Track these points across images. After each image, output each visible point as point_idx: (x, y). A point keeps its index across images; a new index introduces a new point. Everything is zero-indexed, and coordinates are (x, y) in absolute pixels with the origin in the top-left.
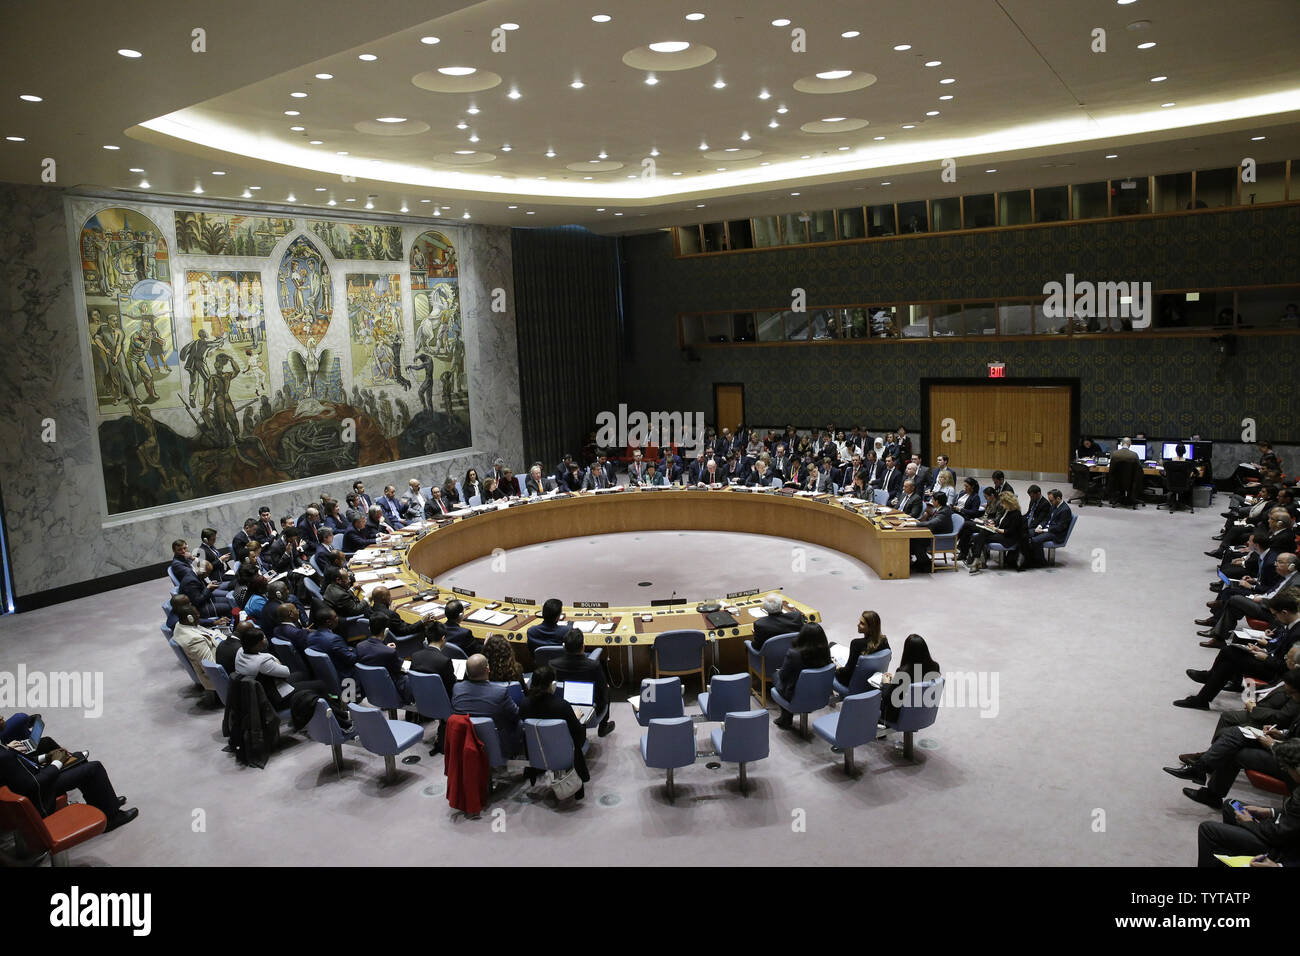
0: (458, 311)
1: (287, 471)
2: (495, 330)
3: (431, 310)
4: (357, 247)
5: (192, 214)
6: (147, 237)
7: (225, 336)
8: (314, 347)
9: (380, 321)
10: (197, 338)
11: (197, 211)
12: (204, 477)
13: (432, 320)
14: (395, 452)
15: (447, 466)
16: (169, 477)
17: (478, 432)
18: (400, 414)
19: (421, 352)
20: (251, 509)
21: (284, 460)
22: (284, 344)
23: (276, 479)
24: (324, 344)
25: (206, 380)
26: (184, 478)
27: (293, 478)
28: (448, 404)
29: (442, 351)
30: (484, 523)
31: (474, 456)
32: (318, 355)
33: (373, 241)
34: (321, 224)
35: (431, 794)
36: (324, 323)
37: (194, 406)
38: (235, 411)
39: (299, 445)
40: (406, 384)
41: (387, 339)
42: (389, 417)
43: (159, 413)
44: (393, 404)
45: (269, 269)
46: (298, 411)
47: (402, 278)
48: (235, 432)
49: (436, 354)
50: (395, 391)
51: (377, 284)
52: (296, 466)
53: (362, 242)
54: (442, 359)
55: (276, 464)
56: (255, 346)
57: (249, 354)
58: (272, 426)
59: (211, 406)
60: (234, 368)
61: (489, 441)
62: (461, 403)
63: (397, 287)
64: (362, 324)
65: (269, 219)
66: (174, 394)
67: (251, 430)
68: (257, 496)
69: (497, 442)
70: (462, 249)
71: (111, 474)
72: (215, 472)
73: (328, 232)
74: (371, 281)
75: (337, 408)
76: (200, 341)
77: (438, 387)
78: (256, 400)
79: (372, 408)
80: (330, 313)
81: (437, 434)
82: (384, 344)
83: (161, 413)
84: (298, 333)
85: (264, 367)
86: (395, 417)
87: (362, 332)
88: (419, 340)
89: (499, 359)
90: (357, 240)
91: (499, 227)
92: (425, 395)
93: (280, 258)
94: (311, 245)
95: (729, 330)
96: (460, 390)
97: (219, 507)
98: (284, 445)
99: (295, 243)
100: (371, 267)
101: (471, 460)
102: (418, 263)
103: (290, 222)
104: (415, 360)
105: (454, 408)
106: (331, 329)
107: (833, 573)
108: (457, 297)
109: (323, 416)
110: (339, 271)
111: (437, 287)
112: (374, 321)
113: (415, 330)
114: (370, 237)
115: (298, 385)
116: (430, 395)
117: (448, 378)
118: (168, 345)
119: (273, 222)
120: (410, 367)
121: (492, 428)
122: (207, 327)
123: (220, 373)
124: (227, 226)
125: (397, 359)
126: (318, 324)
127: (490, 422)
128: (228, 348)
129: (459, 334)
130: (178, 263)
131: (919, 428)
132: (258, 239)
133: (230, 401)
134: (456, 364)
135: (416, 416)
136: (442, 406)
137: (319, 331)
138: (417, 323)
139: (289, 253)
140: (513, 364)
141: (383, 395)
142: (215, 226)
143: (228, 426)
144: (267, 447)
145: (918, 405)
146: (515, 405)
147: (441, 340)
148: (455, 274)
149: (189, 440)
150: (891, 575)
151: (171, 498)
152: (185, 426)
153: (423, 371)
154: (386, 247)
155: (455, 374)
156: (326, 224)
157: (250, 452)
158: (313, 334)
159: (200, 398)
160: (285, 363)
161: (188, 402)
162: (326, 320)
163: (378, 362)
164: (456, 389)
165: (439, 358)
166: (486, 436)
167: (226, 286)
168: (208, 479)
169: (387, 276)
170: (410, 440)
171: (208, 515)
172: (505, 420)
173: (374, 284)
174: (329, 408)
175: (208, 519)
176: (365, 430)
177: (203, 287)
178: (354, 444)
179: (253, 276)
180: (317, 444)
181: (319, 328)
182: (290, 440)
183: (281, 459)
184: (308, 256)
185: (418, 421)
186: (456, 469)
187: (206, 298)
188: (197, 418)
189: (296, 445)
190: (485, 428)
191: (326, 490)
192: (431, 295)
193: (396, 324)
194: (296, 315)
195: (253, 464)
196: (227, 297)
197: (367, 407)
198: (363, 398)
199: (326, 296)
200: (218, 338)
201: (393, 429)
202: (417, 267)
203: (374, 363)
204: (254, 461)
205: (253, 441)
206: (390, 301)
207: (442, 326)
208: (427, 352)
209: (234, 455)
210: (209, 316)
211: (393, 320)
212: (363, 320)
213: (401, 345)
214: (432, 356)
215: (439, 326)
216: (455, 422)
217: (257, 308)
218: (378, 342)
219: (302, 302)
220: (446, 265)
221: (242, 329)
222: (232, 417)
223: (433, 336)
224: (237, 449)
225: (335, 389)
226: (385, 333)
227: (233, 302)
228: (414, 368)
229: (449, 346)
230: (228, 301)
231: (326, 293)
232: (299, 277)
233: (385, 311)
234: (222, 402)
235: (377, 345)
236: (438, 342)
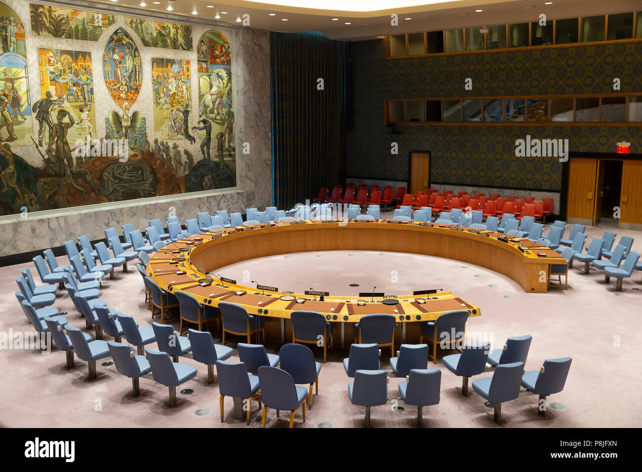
0: (230, 90)
1: (106, 196)
2: (256, 106)
3: (211, 87)
4: (160, 39)
5: (42, 7)
6: (10, 21)
7: (65, 97)
8: (128, 109)
9: (175, 93)
10: (45, 97)
11: (45, 4)
12: (47, 196)
13: (212, 95)
14: (182, 187)
15: (219, 199)
16: (23, 194)
17: (241, 177)
18: (187, 161)
19: (203, 117)
20: (80, 220)
21: (104, 188)
22: (107, 105)
23: (98, 201)
24: (134, 108)
25: (50, 128)
26: (33, 196)
27: (110, 201)
28: (221, 156)
29: (218, 117)
30: (243, 238)
31: (238, 193)
32: (130, 115)
33: (172, 35)
35: (200, 415)
37: (41, 145)
38: (71, 151)
39: (114, 177)
40: (192, 139)
41: (180, 107)
42: (179, 162)
43: (17, 148)
44: (182, 153)
45: (97, 51)
47: (192, 63)
48: (70, 165)
49: (214, 119)
50: (183, 144)
51: (174, 66)
52: (113, 192)
53: (164, 36)
54: (218, 123)
55: (99, 190)
56: (86, 106)
57: (81, 111)
58: (97, 163)
59: (54, 147)
60: (70, 120)
61: (248, 183)
62: (230, 155)
63: (188, 70)
64: (162, 95)
66: (28, 136)
67: (82, 165)
68: (84, 211)
69: (254, 184)
70: (234, 45)
72: (55, 193)
74: (169, 64)
76: (47, 99)
77: (214, 143)
79: (168, 155)
80: (140, 85)
81: (212, 176)
82: (177, 110)
84: (117, 98)
85: (92, 120)
86: (183, 163)
87: (162, 101)
88: (202, 108)
89: (258, 126)
90: (160, 33)
91: (261, 30)
92: (205, 148)
93: (105, 43)
94: (127, 35)
95: (422, 113)
96: (230, 146)
97: (57, 218)
98: (105, 177)
99: (116, 33)
100: (169, 54)
101: (235, 196)
102: (203, 53)
104: (199, 123)
105: (225, 159)
106: (140, 97)
107: (490, 286)
108: (230, 79)
111: (216, 71)
112: (171, 93)
113: (200, 101)
114: (169, 32)
115: (116, 135)
116: (208, 148)
117: (222, 137)
118: (24, 101)
120: (195, 128)
121: (251, 175)
122: (52, 90)
123: (60, 123)
125: (186, 121)
126: (131, 93)
127: (249, 171)
128: (67, 106)
129: (230, 106)
130: (32, 43)
131: (560, 189)
132: (89, 28)
133: (66, 143)
134: (227, 127)
135: (198, 163)
136: (216, 156)
137: (132, 98)
138: (201, 97)
139: (112, 40)
140: (267, 130)
141: (175, 147)
143: (65, 161)
144: (92, 178)
145: (560, 172)
146: (268, 159)
147: (218, 109)
148: (229, 62)
149: (37, 169)
150: (533, 289)
152: (35, 160)
153: (204, 132)
154: (181, 40)
155: (227, 135)
156: (139, 21)
157: (80, 181)
158: (127, 99)
159: (46, 140)
160: (107, 119)
161: (37, 142)
162: (138, 90)
163: (173, 123)
164: (227, 146)
165: (215, 122)
166: (246, 180)
167: (66, 61)
168: (50, 198)
169: (181, 61)
170: (193, 179)
171: (49, 223)
172: (260, 169)
173: (171, 67)
174: (137, 153)
175: (49, 226)
176: (162, 170)
177: (49, 61)
178: (153, 180)
179: (86, 55)
180: (128, 178)
181: (131, 95)
182: (109, 174)
183: (102, 187)
184: (125, 43)
185: (199, 166)
186: (225, 201)
187: (52, 69)
188: (43, 154)
189: (113, 178)
190: (246, 174)
191: (133, 210)
192: (212, 77)
193: (186, 96)
194: (116, 85)
195: (82, 189)
196: (67, 69)
197: (164, 154)
198: (161, 147)
199: (137, 73)
200: (60, 98)
201: (182, 171)
202: (202, 56)
203: (170, 123)
204: (83, 187)
205: (83, 173)
206: (182, 80)
207: (218, 99)
208: (208, 117)
209: (69, 182)
210: (54, 82)
211: (184, 93)
212: (163, 92)
213: (189, 111)
214: (211, 121)
215: (217, 99)
216: (225, 168)
217: (88, 79)
218: (173, 108)
219: (120, 76)
220: (223, 56)
221: (77, 93)
222: (68, 155)
223: (212, 107)
224: (71, 178)
225: (141, 140)
226: (179, 102)
227: (71, 73)
228: (198, 128)
229: (223, 114)
230: (67, 72)
231: (137, 71)
232: (118, 58)
233: (179, 87)
234: (62, 144)
235: (172, 111)
236: (215, 111)
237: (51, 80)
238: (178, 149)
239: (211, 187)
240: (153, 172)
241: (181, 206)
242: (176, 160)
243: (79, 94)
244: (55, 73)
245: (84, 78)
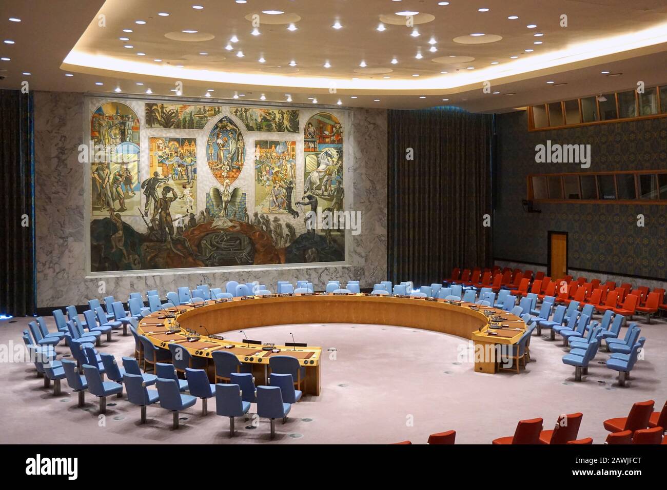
0: (341, 167)
1: (203, 261)
2: (369, 182)
3: (319, 165)
4: (265, 123)
5: (156, 105)
6: (128, 118)
7: (170, 176)
8: (229, 186)
9: (278, 171)
10: (152, 176)
11: (159, 103)
12: (149, 258)
13: (319, 172)
14: (282, 258)
15: (320, 271)
16: (128, 255)
17: (350, 251)
18: (289, 233)
19: (309, 193)
20: (174, 280)
21: (201, 254)
22: (208, 183)
23: (195, 265)
24: (236, 184)
25: (156, 201)
26: (137, 256)
27: (206, 266)
31: (344, 268)
33: (277, 120)
34: (240, 109)
36: (237, 171)
37: (146, 215)
38: (172, 221)
39: (212, 245)
40: (295, 214)
41: (283, 183)
42: (280, 235)
43: (126, 218)
44: (284, 226)
45: (202, 138)
46: (214, 225)
47: (297, 144)
48: (171, 234)
50: (285, 218)
51: (278, 147)
52: (210, 258)
53: (269, 121)
54: (325, 199)
55: (196, 255)
56: (189, 183)
57: (184, 187)
58: (195, 232)
59: (158, 217)
60: (174, 195)
61: (356, 258)
62: (338, 230)
63: (293, 150)
64: (264, 173)
65: (204, 107)
66: (136, 208)
67: (182, 233)
68: (180, 273)
69: (363, 260)
70: (346, 124)
71: (94, 249)
72: (156, 256)
73: (244, 114)
74: (273, 146)
75: (241, 224)
76: (154, 178)
78: (186, 216)
79: (267, 227)
80: (242, 165)
81: (317, 250)
82: (280, 186)
83: (127, 218)
84: (218, 177)
85: (194, 195)
86: (284, 235)
87: (264, 178)
88: (307, 185)
89: (370, 202)
90: (265, 119)
91: (378, 109)
93: (210, 131)
94: (231, 122)
97: (154, 276)
98: (202, 244)
99: (221, 121)
100: (274, 137)
101: (340, 270)
103: (219, 108)
104: (303, 198)
106: (241, 175)
108: (341, 158)
109: (231, 229)
110: (250, 139)
111: (325, 150)
112: (274, 171)
113: (305, 178)
114: (275, 117)
115: (215, 208)
118: (135, 179)
119: (207, 108)
120: (299, 203)
121: (359, 250)
122: (159, 170)
123: (165, 197)
124: (177, 111)
125: (289, 197)
126: (233, 172)
127: (359, 246)
128: (171, 183)
129: (340, 183)
130: (145, 134)
132: (196, 119)
133: (169, 214)
134: (336, 203)
135: (301, 236)
136: (322, 231)
137: (233, 176)
138: (307, 174)
139: (216, 127)
140: (382, 206)
141: (276, 220)
142: (170, 111)
143: (167, 229)
144: (191, 245)
146: (383, 236)
147: (325, 186)
148: (340, 141)
149: (142, 235)
151: (128, 268)
152: (141, 227)
153: (310, 206)
154: (286, 123)
155: (335, 210)
156: (243, 110)
157: (179, 247)
158: (228, 177)
159: (151, 211)
160: (208, 195)
161: (143, 213)
162: (239, 170)
163: (275, 198)
165: (322, 198)
166: (354, 254)
167: (173, 146)
168: (151, 259)
169: (286, 142)
170: (294, 251)
171: (146, 280)
172: (372, 245)
173: (275, 147)
174: (236, 225)
175: (146, 282)
176: (261, 241)
177: (159, 147)
178: (251, 249)
179: (192, 141)
180: (225, 246)
181: (233, 174)
182: (207, 242)
183: (199, 253)
184: (229, 129)
185: (302, 239)
186: (327, 275)
187: (160, 153)
188: (148, 223)
189: (210, 245)
190: (354, 249)
191: (225, 276)
192: (320, 156)
193: (291, 174)
194: (218, 165)
195: (180, 254)
196: (173, 153)
197: (264, 227)
198: (261, 220)
199: (240, 154)
200: (165, 177)
201: (282, 243)
202: (310, 137)
203: (271, 198)
204: (181, 252)
205: (182, 240)
206: (287, 159)
207: (327, 177)
208: (314, 193)
209: (169, 247)
210: (161, 164)
211: (288, 171)
212: (266, 170)
213: (293, 188)
214: (317, 197)
215: (325, 176)
216: (332, 242)
217: (192, 160)
218: (275, 185)
219: (223, 158)
220: (333, 136)
221: (181, 172)
222: (169, 224)
223: (319, 183)
224: (171, 244)
225: (241, 213)
226: (282, 179)
227: (177, 156)
228: (302, 204)
229: (332, 191)
230: (174, 155)
231: (240, 152)
232: (222, 142)
233: (283, 165)
234: (165, 215)
235: (275, 187)
236: (323, 187)
237: (159, 163)
238: (279, 222)
239: (315, 260)
240: (252, 243)
241: (277, 275)
242: (276, 232)
243: (184, 173)
244: (162, 157)
245: (189, 160)
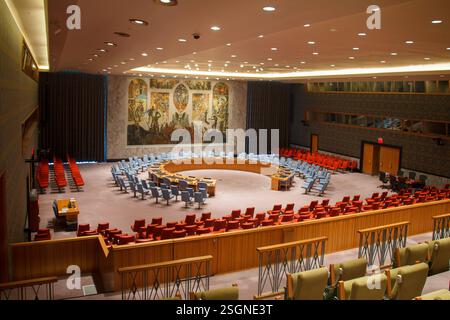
0: (228, 104)
2: (239, 111)
3: (218, 103)
4: (197, 87)
5: (154, 79)
6: (143, 85)
7: (158, 108)
8: (182, 112)
9: (202, 106)
10: (152, 108)
13: (219, 106)
16: (141, 139)
19: (214, 115)
20: (159, 150)
22: (173, 111)
25: (153, 118)
26: (144, 139)
29: (221, 115)
34: (187, 81)
36: (185, 106)
37: (149, 123)
40: (208, 123)
41: (203, 111)
44: (203, 128)
45: (171, 92)
46: (175, 127)
47: (210, 95)
48: (158, 131)
54: (220, 117)
56: (166, 110)
57: (164, 112)
58: (168, 130)
59: (153, 124)
63: (208, 97)
64: (196, 106)
66: (145, 120)
67: (162, 131)
68: (161, 147)
70: (230, 87)
72: (152, 139)
73: (189, 83)
74: (200, 95)
78: (164, 124)
80: (187, 103)
83: (141, 124)
85: (168, 115)
87: (196, 108)
88: (214, 111)
89: (239, 119)
91: (243, 81)
96: (226, 126)
97: (151, 148)
98: (170, 135)
99: (179, 86)
103: (178, 81)
104: (212, 117)
106: (187, 108)
108: (227, 100)
110: (191, 93)
111: (221, 97)
113: (213, 109)
117: (222, 123)
118: (145, 109)
120: (209, 119)
122: (154, 105)
124: (162, 82)
125: (206, 116)
129: (227, 111)
130: (150, 91)
131: (360, 157)
134: (225, 119)
142: (159, 82)
143: (157, 129)
145: (360, 149)
147: (221, 112)
148: (228, 94)
149: (147, 131)
151: (141, 144)
153: (214, 121)
154: (206, 86)
155: (225, 122)
157: (161, 136)
158: (181, 108)
160: (173, 115)
163: (200, 117)
167: (160, 96)
168: (150, 141)
169: (205, 94)
171: (148, 149)
177: (154, 96)
179: (167, 94)
183: (169, 138)
184: (182, 89)
187: (155, 99)
188: (149, 126)
192: (219, 100)
193: (207, 107)
194: (177, 103)
199: (187, 99)
202: (215, 92)
205: (162, 133)
207: (221, 108)
208: (216, 115)
213: (207, 113)
217: (167, 101)
218: (200, 111)
219: (180, 100)
220: (225, 92)
223: (218, 111)
224: (158, 135)
225: (186, 123)
226: (203, 109)
228: (211, 119)
229: (223, 114)
232: (179, 94)
233: (204, 104)
234: (156, 123)
237: (154, 102)
243: (164, 107)
